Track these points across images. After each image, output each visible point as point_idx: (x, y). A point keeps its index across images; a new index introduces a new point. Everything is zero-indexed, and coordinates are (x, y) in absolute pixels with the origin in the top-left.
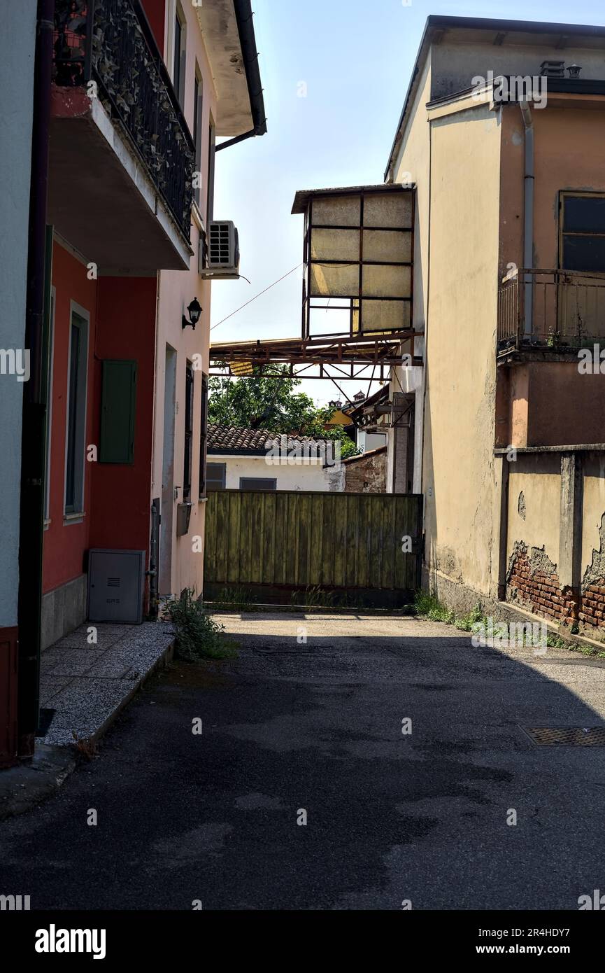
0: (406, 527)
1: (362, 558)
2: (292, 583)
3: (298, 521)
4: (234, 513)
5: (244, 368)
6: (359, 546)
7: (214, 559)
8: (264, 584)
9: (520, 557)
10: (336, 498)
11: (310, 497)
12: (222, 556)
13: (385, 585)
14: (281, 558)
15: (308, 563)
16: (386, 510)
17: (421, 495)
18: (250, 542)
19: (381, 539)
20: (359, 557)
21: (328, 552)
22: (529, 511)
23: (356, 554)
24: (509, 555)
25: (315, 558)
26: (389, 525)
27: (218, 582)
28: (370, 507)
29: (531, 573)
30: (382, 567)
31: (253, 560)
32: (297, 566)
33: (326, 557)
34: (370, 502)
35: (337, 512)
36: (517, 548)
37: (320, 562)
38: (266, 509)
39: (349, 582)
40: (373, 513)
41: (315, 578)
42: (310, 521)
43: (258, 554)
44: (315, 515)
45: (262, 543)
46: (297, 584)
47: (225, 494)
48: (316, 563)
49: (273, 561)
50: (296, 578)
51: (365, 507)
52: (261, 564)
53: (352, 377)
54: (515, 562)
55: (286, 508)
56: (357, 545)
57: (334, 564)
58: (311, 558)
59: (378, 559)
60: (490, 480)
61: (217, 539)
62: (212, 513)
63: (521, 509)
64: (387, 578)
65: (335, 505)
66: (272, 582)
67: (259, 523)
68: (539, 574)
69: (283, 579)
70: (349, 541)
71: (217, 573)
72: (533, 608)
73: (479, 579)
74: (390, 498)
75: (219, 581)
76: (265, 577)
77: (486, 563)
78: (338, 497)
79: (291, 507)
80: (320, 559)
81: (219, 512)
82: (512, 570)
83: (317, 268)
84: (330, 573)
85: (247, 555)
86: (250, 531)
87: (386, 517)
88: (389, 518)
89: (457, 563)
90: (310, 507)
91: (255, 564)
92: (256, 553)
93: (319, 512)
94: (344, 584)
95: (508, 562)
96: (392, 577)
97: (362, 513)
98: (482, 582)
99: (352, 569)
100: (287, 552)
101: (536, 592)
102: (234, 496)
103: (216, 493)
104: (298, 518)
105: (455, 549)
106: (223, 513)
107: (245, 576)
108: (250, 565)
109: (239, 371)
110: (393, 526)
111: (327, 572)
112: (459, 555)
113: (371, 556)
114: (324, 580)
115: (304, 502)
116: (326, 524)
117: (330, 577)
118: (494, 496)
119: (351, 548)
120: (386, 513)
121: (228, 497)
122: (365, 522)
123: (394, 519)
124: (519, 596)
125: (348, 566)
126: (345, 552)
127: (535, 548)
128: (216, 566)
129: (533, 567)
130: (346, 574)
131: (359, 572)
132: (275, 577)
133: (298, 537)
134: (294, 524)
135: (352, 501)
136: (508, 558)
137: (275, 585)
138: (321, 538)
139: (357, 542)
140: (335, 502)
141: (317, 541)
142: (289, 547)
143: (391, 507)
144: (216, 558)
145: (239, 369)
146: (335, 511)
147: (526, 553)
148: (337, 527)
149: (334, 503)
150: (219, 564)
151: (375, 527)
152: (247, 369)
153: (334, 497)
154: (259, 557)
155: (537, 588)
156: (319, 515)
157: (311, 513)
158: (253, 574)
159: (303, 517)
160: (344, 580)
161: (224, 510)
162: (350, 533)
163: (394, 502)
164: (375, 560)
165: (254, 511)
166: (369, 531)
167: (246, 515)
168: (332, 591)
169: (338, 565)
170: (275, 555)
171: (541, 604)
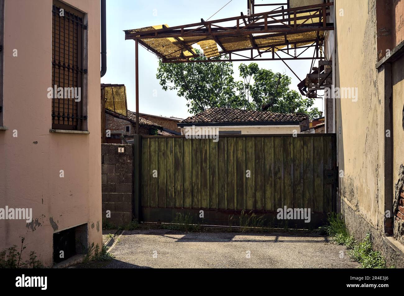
1: (287, 188)
2: (232, 208)
3: (235, 158)
4: (187, 154)
5: (213, 52)
6: (284, 178)
7: (173, 190)
8: (211, 209)
10: (264, 139)
11: (244, 139)
12: (179, 187)
14: (223, 188)
15: (244, 191)
16: (305, 147)
17: (335, 135)
18: (200, 176)
19: (302, 171)
20: (284, 187)
23: (282, 184)
24: (395, 181)
25: (250, 188)
26: (308, 160)
27: (176, 208)
28: (292, 145)
30: (303, 195)
31: (202, 190)
32: (235, 195)
33: (258, 187)
34: (292, 142)
35: (266, 150)
37: (254, 191)
38: (211, 149)
40: (295, 151)
41: (250, 204)
42: (244, 157)
43: (205, 185)
44: (248, 153)
45: (208, 177)
46: (236, 209)
47: (180, 140)
48: (250, 192)
49: (217, 191)
50: (235, 204)
51: (289, 145)
52: (208, 194)
54: (401, 191)
55: (226, 149)
56: (282, 177)
57: (264, 192)
58: (246, 188)
59: (300, 188)
61: (175, 174)
62: (171, 154)
64: (308, 204)
65: (264, 144)
66: (217, 208)
67: (206, 162)
69: (225, 205)
70: (276, 174)
71: (176, 201)
74: (308, 138)
75: (178, 206)
76: (212, 203)
78: (266, 139)
79: (229, 148)
80: (253, 188)
81: (176, 154)
84: (262, 200)
85: (198, 187)
86: (200, 168)
87: (305, 153)
88: (308, 154)
90: (244, 147)
91: (204, 193)
93: (251, 151)
94: (273, 209)
96: (312, 203)
97: (286, 151)
99: (279, 197)
100: (228, 184)
103: (173, 139)
104: (235, 156)
105: (354, 178)
106: (179, 154)
107: (197, 203)
108: (200, 194)
109: (210, 54)
110: (312, 161)
111: (259, 199)
112: (356, 183)
113: (294, 186)
114: (257, 206)
115: (240, 143)
116: (257, 161)
117: (262, 204)
119: (278, 180)
120: (305, 150)
121: (182, 141)
122: (289, 158)
123: (312, 154)
125: (276, 194)
126: (273, 183)
128: (175, 195)
130: (275, 200)
131: (285, 199)
132: (219, 203)
133: (235, 171)
134: (232, 161)
135: (277, 141)
136: (394, 185)
137: (220, 210)
138: (254, 172)
139: (282, 174)
140: (264, 142)
142: (229, 180)
143: (309, 145)
144: (175, 189)
145: (209, 53)
146: (264, 151)
148: (266, 162)
149: (263, 144)
150: (177, 194)
151: (297, 161)
152: (215, 53)
153: (263, 139)
154: (207, 188)
156: (252, 153)
157: (246, 152)
158: (203, 201)
159: (239, 155)
160: (273, 206)
161: (180, 152)
162: (277, 167)
163: (312, 141)
164: (298, 189)
165: (201, 152)
166: (292, 165)
167: (196, 155)
168: (264, 215)
169: (268, 193)
170: (218, 186)
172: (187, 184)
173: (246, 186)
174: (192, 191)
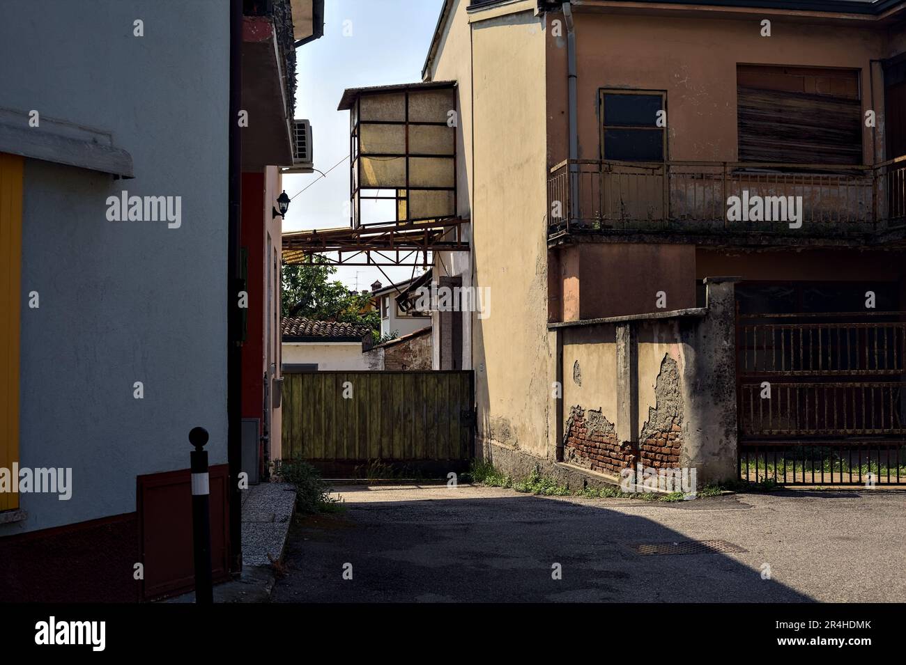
0: (459, 402)
1: (418, 432)
2: (353, 457)
3: (357, 399)
4: (295, 394)
5: (296, 256)
6: (415, 421)
8: (326, 460)
9: (577, 421)
10: (392, 376)
11: (368, 375)
13: (441, 456)
14: (342, 434)
15: (368, 438)
16: (440, 386)
17: (472, 372)
18: (312, 421)
19: (436, 413)
20: (416, 431)
21: (386, 427)
22: (584, 378)
23: (413, 429)
24: (566, 419)
25: (374, 434)
26: (443, 399)
28: (424, 383)
29: (589, 433)
30: (438, 440)
31: (315, 437)
32: (357, 442)
33: (385, 432)
34: (424, 379)
35: (394, 389)
36: (574, 412)
37: (379, 437)
38: (327, 388)
39: (407, 454)
40: (428, 389)
41: (374, 452)
42: (368, 398)
43: (320, 431)
44: (373, 393)
45: (323, 421)
46: (358, 458)
48: (375, 438)
49: (334, 438)
50: (357, 454)
51: (420, 384)
52: (323, 441)
53: (397, 264)
54: (571, 425)
56: (413, 420)
57: (392, 437)
58: (370, 433)
59: (433, 432)
60: (545, 352)
63: (577, 376)
64: (443, 450)
65: (392, 382)
66: (334, 458)
67: (320, 402)
68: (596, 434)
69: (344, 454)
70: (405, 416)
72: (592, 465)
73: (536, 444)
74: (443, 375)
76: (327, 453)
77: (543, 429)
78: (394, 376)
80: (379, 434)
82: (569, 432)
83: (365, 161)
84: (389, 447)
85: (310, 433)
86: (312, 410)
87: (440, 393)
88: (443, 393)
89: (513, 431)
90: (368, 385)
91: (317, 441)
92: (318, 430)
93: (377, 389)
94: (402, 457)
95: (565, 425)
96: (447, 449)
97: (417, 389)
98: (539, 447)
99: (409, 442)
100: (348, 429)
101: (595, 451)
102: (296, 377)
104: (357, 396)
105: (510, 418)
107: (308, 452)
108: (312, 443)
110: (447, 401)
111: (386, 446)
112: (514, 423)
113: (427, 429)
114: (383, 454)
115: (363, 381)
116: (383, 402)
117: (389, 451)
118: (549, 367)
119: (409, 423)
120: (440, 390)
121: (290, 378)
122: (421, 398)
123: (448, 393)
124: (577, 456)
125: (406, 439)
126: (402, 427)
127: (591, 410)
129: (590, 428)
130: (404, 447)
131: (416, 445)
132: (337, 452)
133: (357, 414)
134: (353, 403)
135: (408, 378)
136: (565, 422)
137: (337, 460)
138: (380, 414)
139: (413, 416)
140: (392, 380)
141: (376, 417)
142: (350, 424)
143: (444, 383)
145: (291, 258)
146: (392, 389)
147: (583, 416)
148: (394, 403)
149: (390, 381)
151: (430, 402)
152: (300, 258)
154: (321, 434)
155: (595, 447)
156: (377, 393)
157: (370, 391)
158: (316, 450)
159: (362, 395)
160: (402, 453)
161: (286, 392)
162: (407, 410)
163: (447, 378)
164: (431, 433)
165: (314, 391)
166: (425, 406)
167: (308, 395)
168: (392, 464)
169: (397, 439)
170: (336, 432)
171: (599, 461)
172: (296, 430)
173: (370, 430)
174: (302, 439)
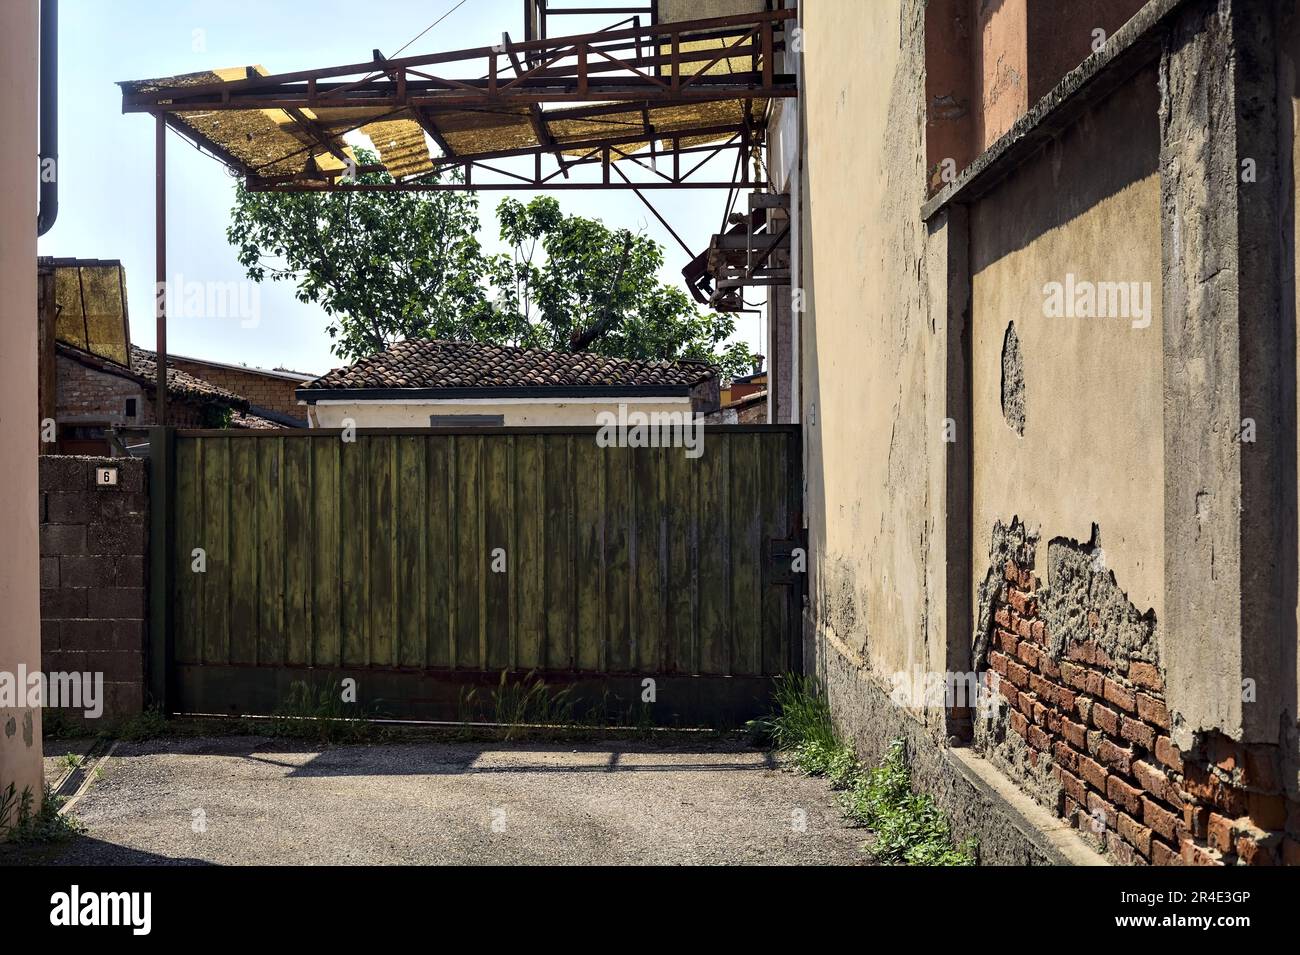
0: (757, 513)
1: (646, 597)
2: (473, 665)
3: (482, 504)
4: (324, 491)
6: (638, 566)
7: (281, 607)
8: (402, 669)
9: (1012, 583)
10: (574, 440)
11: (511, 440)
12: (298, 598)
13: (707, 666)
14: (443, 601)
15: (512, 613)
16: (704, 468)
18: (366, 562)
19: (695, 545)
20: (639, 594)
21: (560, 583)
22: (1034, 401)
23: (632, 587)
24: (979, 575)
25: (528, 600)
26: (715, 508)
27: (288, 665)
28: (662, 461)
29: (1053, 646)
30: (699, 620)
31: (375, 607)
32: (483, 621)
33: (556, 596)
34: (662, 450)
35: (580, 478)
36: (1003, 548)
37: (541, 609)
38: (404, 475)
39: (617, 659)
40: (673, 479)
41: (529, 652)
42: (511, 501)
43: (386, 592)
44: (524, 489)
45: (394, 564)
46: (483, 667)
47: (301, 444)
48: (530, 612)
49: (423, 610)
50: (483, 652)
51: (652, 460)
52: (394, 619)
53: (676, 183)
54: (996, 605)
55: (452, 473)
56: (633, 564)
57: (575, 611)
58: (517, 598)
59: (688, 598)
61: (285, 555)
62: (271, 490)
63: (1012, 390)
64: (713, 647)
65: (574, 458)
66: (423, 664)
67: (386, 514)
69: (450, 654)
70: (611, 554)
71: (288, 642)
74: (713, 439)
75: (296, 661)
76: (405, 650)
77: (918, 608)
78: (581, 441)
79: (463, 470)
80: (541, 600)
81: (288, 489)
82: (990, 631)
84: (567, 636)
85: (360, 601)
86: (366, 535)
87: (705, 488)
88: (715, 491)
89: (858, 604)
90: (511, 467)
91: (379, 617)
92: (382, 590)
93: (533, 478)
94: (603, 666)
95: (976, 599)
96: (726, 647)
99: (621, 625)
100: (458, 586)
101: (1073, 730)
102: (325, 445)
103: (281, 441)
104: (483, 495)
105: (855, 564)
106: (298, 491)
107: (358, 649)
108: (366, 622)
109: (401, 167)
110: (725, 510)
111: (559, 634)
112: (863, 582)
113: (669, 590)
114: (553, 656)
115: (498, 455)
116: (553, 512)
117: (567, 649)
119: (620, 572)
120: (705, 479)
121: (309, 449)
122: (653, 503)
123: (726, 490)
125: (613, 617)
126: (603, 584)
127: (1061, 540)
128: (286, 624)
129: (1057, 624)
130: (608, 638)
131: (640, 633)
132: (430, 649)
133: (482, 545)
134: (473, 512)
136: (976, 587)
137: (431, 671)
138: (542, 546)
139: (633, 552)
140: (575, 452)
141: (532, 555)
142: (463, 573)
143: (717, 462)
144: (285, 604)
145: (400, 163)
146: (574, 480)
147: (1032, 566)
148: (582, 516)
149: (570, 456)
150: (292, 620)
151: (678, 512)
152: (420, 163)
153: (570, 441)
154: (390, 601)
155: (1075, 715)
156: (535, 487)
157: (515, 483)
158: (377, 643)
159: (495, 495)
160: (603, 655)
161: (300, 483)
162: (615, 532)
163: (726, 448)
164: (680, 600)
165: (372, 482)
166: (663, 525)
167: (355, 491)
168: (574, 684)
169: (588, 616)
170: (428, 593)
171: (1090, 787)
172: (326, 587)
173: (516, 592)
174: (342, 610)
